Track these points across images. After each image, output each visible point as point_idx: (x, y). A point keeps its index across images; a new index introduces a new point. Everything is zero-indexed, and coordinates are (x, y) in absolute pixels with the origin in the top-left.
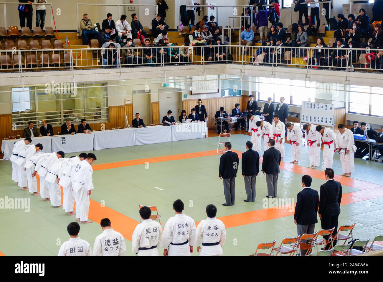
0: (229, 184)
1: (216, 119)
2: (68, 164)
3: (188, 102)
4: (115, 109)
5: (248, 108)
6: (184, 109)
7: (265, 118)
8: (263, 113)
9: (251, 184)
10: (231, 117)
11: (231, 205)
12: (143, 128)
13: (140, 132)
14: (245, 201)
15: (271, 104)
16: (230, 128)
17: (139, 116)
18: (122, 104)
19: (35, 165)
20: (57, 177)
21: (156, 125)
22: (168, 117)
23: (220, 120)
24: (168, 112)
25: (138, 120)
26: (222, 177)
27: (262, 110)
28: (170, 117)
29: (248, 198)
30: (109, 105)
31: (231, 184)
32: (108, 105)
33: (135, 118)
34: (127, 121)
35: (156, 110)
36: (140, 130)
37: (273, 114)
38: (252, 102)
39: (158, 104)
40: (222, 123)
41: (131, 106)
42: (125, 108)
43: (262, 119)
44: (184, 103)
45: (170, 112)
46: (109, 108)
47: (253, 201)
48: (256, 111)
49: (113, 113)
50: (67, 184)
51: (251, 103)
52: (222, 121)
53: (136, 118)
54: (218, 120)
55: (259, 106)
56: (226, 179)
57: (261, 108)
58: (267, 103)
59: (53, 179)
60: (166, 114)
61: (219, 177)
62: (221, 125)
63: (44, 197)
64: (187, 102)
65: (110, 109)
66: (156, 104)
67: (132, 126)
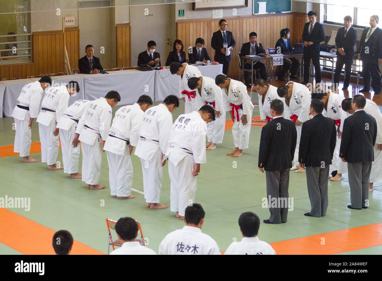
0: (277, 182)
1: (242, 59)
2: (148, 119)
3: (188, 25)
4: (45, 37)
5: (306, 36)
6: (179, 38)
7: (337, 57)
8: (333, 47)
9: (319, 182)
10: (272, 55)
11: (280, 223)
12: (99, 75)
13: (95, 82)
14: (307, 215)
15: (351, 29)
16: (268, 77)
17: (92, 51)
18: (59, 28)
19: (77, 121)
20: (128, 143)
21: (124, 69)
22: (149, 53)
23: (251, 59)
24: (148, 45)
25: (89, 59)
26: (264, 168)
27: (332, 42)
28: (152, 54)
29: (313, 210)
30: (33, 30)
31: (281, 181)
32: (32, 28)
33: (83, 54)
34: (67, 61)
35: (124, 39)
36: (95, 79)
37: (353, 50)
38: (313, 25)
39: (128, 29)
40: (254, 65)
41: (76, 32)
42: (65, 35)
43: (332, 58)
44: (180, 26)
45: (151, 44)
46: (32, 35)
47: (322, 216)
48: (321, 43)
49: (40, 45)
50: (151, 154)
51: (311, 28)
52: (254, 63)
53: (86, 54)
54: (245, 60)
55: (326, 34)
56: (271, 173)
57: (330, 37)
58: (344, 28)
59: (120, 148)
60: (145, 48)
61: (258, 169)
62: (253, 70)
63: (92, 182)
64: (184, 25)
65: (35, 38)
66: (124, 29)
67: (77, 71)
